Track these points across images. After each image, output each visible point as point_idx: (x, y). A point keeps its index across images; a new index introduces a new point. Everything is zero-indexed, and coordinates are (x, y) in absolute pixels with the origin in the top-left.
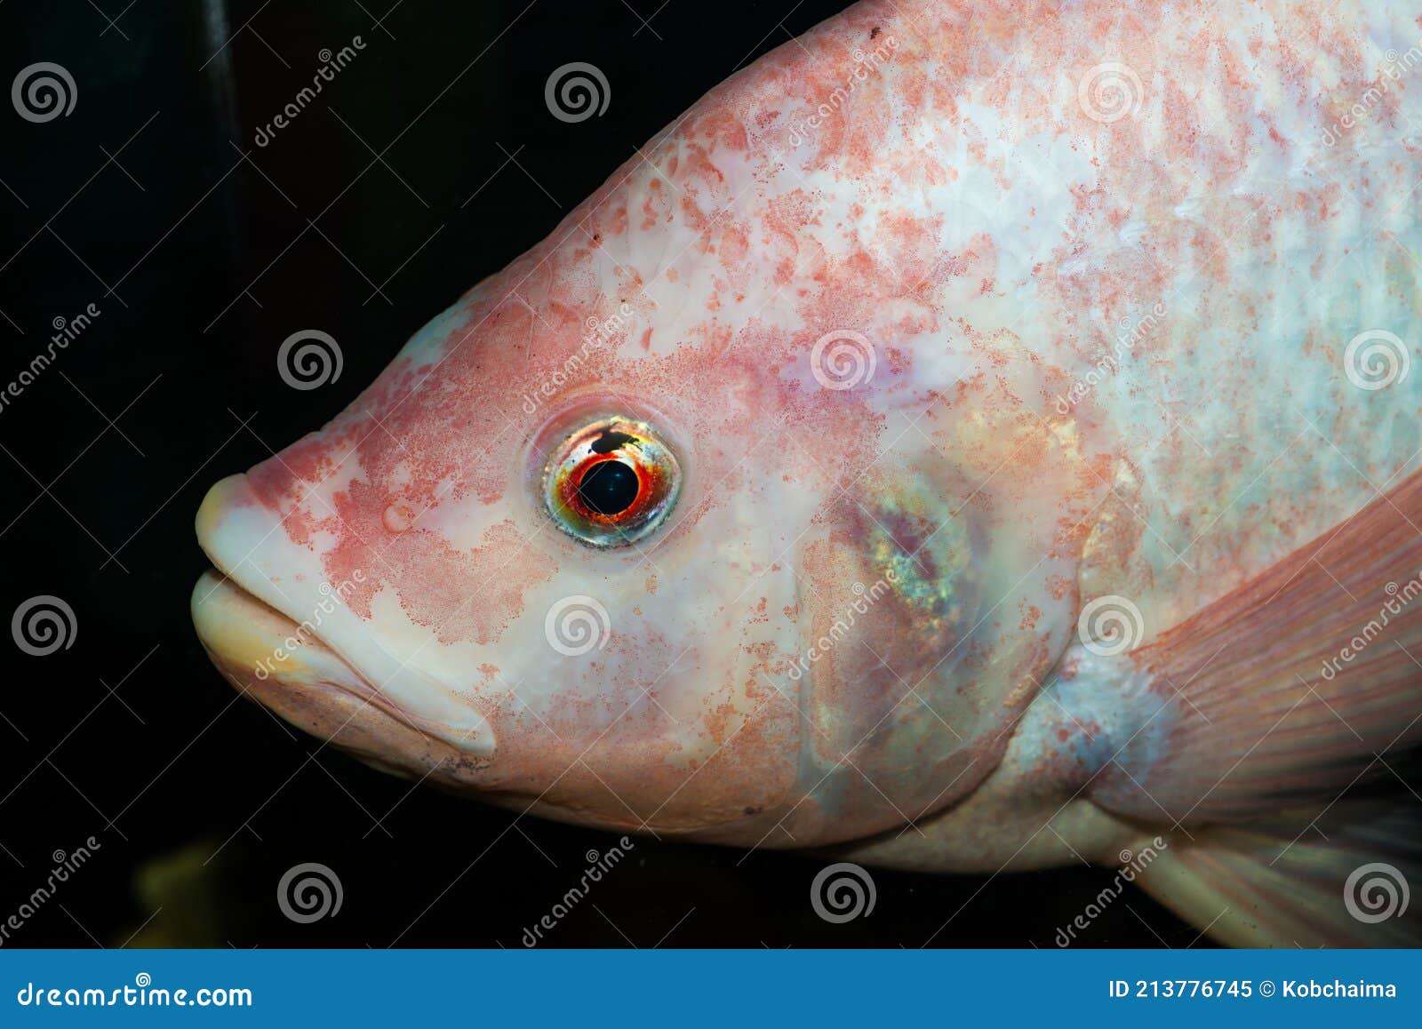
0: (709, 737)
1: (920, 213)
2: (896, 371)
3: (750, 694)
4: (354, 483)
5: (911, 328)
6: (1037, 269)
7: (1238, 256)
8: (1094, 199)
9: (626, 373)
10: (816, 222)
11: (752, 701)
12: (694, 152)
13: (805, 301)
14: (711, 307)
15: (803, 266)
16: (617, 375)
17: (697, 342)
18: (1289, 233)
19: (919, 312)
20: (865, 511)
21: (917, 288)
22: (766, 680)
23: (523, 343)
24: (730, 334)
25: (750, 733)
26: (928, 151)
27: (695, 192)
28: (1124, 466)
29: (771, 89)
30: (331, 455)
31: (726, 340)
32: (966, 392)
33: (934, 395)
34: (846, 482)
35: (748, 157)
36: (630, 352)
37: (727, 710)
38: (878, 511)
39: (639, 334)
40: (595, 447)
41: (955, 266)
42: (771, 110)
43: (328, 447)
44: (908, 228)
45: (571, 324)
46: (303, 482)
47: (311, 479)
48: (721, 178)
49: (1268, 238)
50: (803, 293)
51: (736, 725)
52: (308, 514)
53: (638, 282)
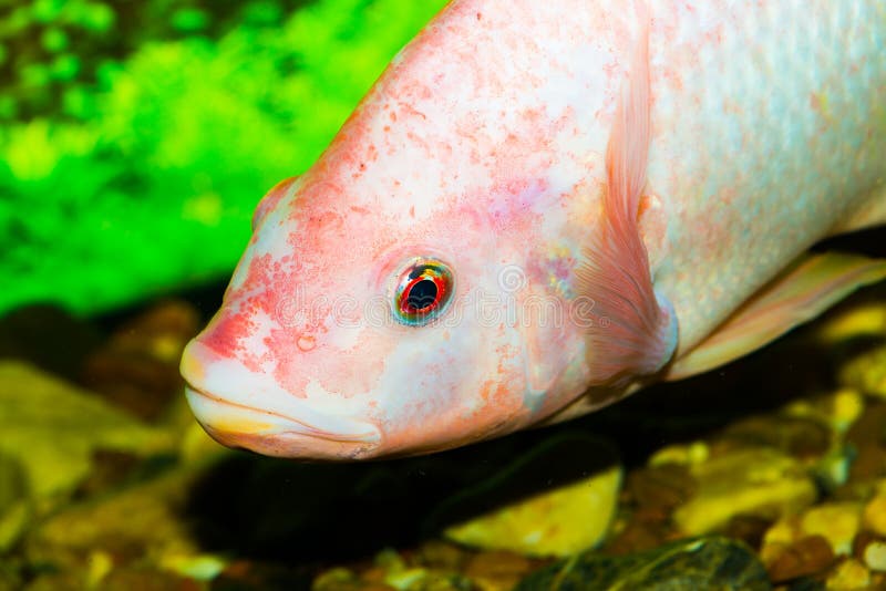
0: (482, 399)
1: (535, 106)
2: (543, 190)
3: (500, 371)
4: (273, 331)
5: (547, 165)
6: (597, 114)
7: (686, 74)
8: (615, 70)
9: (409, 234)
10: (484, 126)
11: (501, 375)
12: (404, 106)
13: (489, 168)
14: (442, 186)
15: (482, 151)
16: (405, 236)
17: (441, 207)
18: (706, 55)
19: (546, 156)
20: (542, 264)
21: (543, 143)
22: (506, 364)
23: (344, 232)
24: (456, 198)
25: (502, 390)
26: (530, 72)
27: (413, 128)
28: (654, 197)
29: (434, 61)
30: (251, 319)
31: (455, 201)
32: (578, 188)
33: (563, 195)
34: (531, 253)
35: (435, 102)
36: (406, 223)
37: (488, 384)
38: (548, 262)
39: (407, 211)
40: (411, 276)
41: (557, 126)
42: (439, 74)
43: (246, 315)
44: (531, 115)
45: (368, 216)
46: (243, 339)
47: (247, 336)
48: (424, 117)
49: (697, 61)
50: (486, 165)
51: (494, 389)
52: (253, 355)
53: (397, 183)
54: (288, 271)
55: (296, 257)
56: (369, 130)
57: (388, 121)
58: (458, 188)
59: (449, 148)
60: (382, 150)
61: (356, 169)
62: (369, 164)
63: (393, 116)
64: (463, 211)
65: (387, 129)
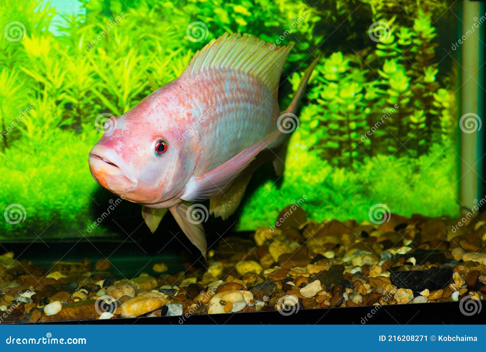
3: (165, 179)
4: (123, 146)
11: (164, 181)
12: (161, 102)
14: (168, 124)
16: (159, 133)
17: (167, 129)
22: (167, 178)
25: (162, 185)
27: (164, 108)
30: (117, 142)
31: (170, 129)
35: (170, 103)
37: (161, 182)
45: (150, 125)
46: (115, 146)
48: (167, 106)
53: (158, 120)
54: (128, 133)
55: (130, 130)
56: (152, 105)
57: (157, 104)
58: (171, 126)
59: (171, 115)
60: (155, 111)
61: (147, 113)
62: (151, 113)
63: (159, 104)
64: (172, 132)
65: (157, 106)
